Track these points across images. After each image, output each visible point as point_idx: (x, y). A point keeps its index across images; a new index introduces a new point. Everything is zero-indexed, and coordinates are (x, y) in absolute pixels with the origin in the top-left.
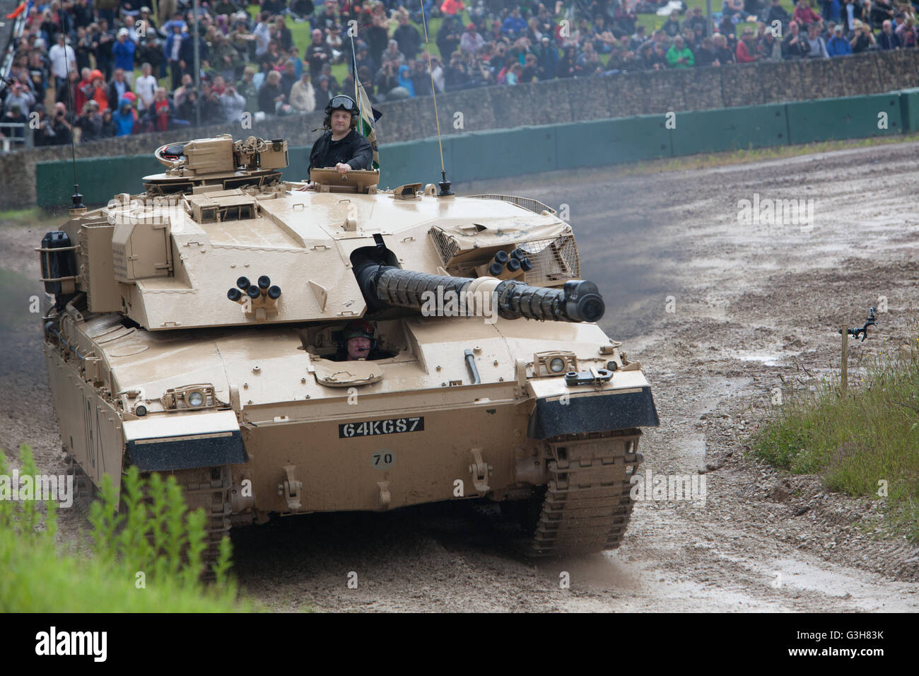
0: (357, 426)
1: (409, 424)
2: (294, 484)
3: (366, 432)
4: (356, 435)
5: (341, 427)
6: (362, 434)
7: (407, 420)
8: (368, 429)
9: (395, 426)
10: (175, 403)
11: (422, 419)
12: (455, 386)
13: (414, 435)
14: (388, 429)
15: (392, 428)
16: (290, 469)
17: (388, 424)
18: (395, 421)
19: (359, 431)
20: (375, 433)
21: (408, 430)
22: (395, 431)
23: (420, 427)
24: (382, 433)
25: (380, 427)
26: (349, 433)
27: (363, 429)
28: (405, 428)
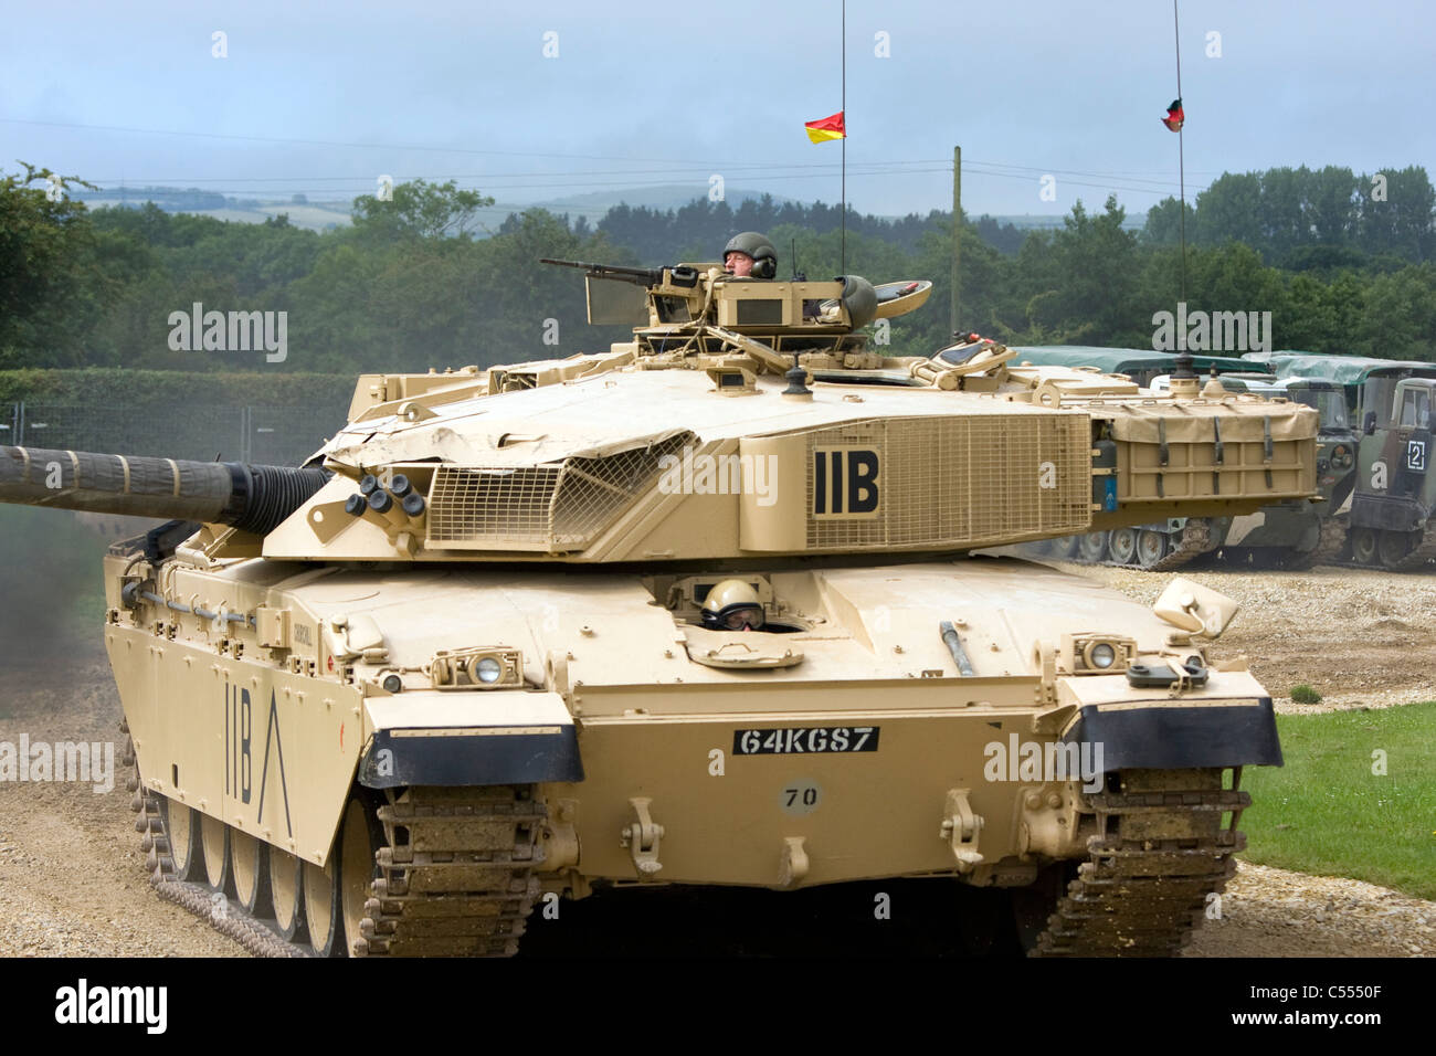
0: (765, 734)
1: (854, 738)
2: (648, 828)
3: (779, 745)
4: (762, 750)
5: (739, 735)
6: (771, 751)
7: (851, 730)
8: (784, 740)
9: (829, 739)
10: (456, 677)
11: (875, 733)
12: (932, 680)
13: (859, 758)
14: (817, 744)
15: (823, 742)
16: (641, 804)
17: (818, 736)
18: (830, 731)
19: (768, 744)
20: (794, 750)
21: (850, 749)
22: (828, 749)
23: (872, 745)
24: (806, 750)
25: (804, 740)
26: (750, 746)
27: (774, 742)
28: (846, 744)
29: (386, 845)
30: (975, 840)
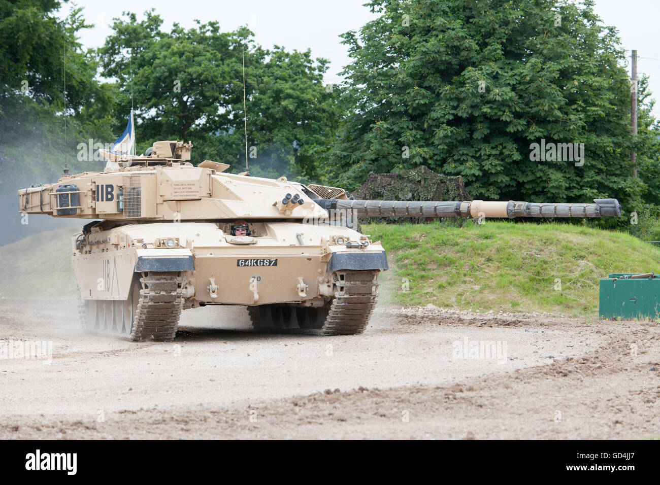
0: (246, 261)
1: (270, 262)
2: (214, 286)
3: (250, 264)
4: (245, 265)
5: (239, 260)
6: (248, 265)
7: (269, 260)
8: (251, 262)
9: (263, 262)
10: (161, 245)
11: (276, 260)
12: (292, 247)
13: (272, 268)
14: (260, 264)
15: (262, 263)
16: (212, 280)
17: (260, 261)
18: (264, 260)
19: (247, 264)
20: (254, 265)
21: (269, 265)
22: (263, 265)
23: (275, 264)
24: (257, 265)
25: (256, 263)
26: (242, 264)
28: (268, 264)
29: (142, 289)
30: (305, 291)
